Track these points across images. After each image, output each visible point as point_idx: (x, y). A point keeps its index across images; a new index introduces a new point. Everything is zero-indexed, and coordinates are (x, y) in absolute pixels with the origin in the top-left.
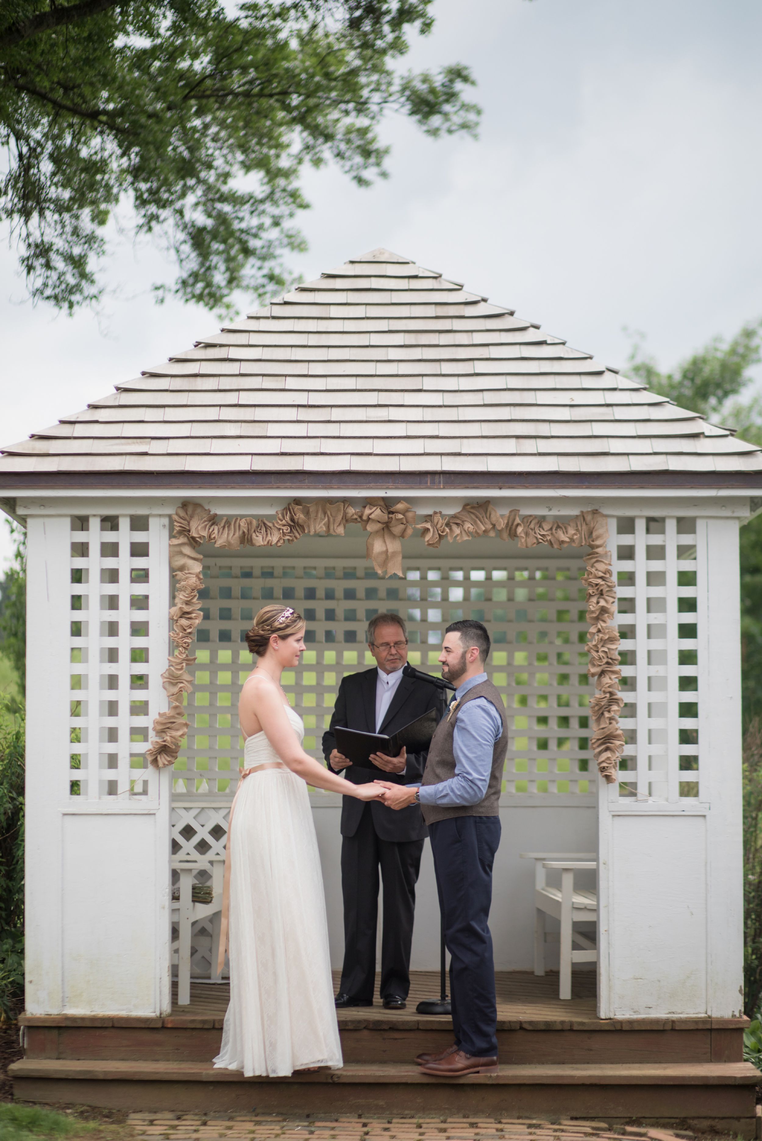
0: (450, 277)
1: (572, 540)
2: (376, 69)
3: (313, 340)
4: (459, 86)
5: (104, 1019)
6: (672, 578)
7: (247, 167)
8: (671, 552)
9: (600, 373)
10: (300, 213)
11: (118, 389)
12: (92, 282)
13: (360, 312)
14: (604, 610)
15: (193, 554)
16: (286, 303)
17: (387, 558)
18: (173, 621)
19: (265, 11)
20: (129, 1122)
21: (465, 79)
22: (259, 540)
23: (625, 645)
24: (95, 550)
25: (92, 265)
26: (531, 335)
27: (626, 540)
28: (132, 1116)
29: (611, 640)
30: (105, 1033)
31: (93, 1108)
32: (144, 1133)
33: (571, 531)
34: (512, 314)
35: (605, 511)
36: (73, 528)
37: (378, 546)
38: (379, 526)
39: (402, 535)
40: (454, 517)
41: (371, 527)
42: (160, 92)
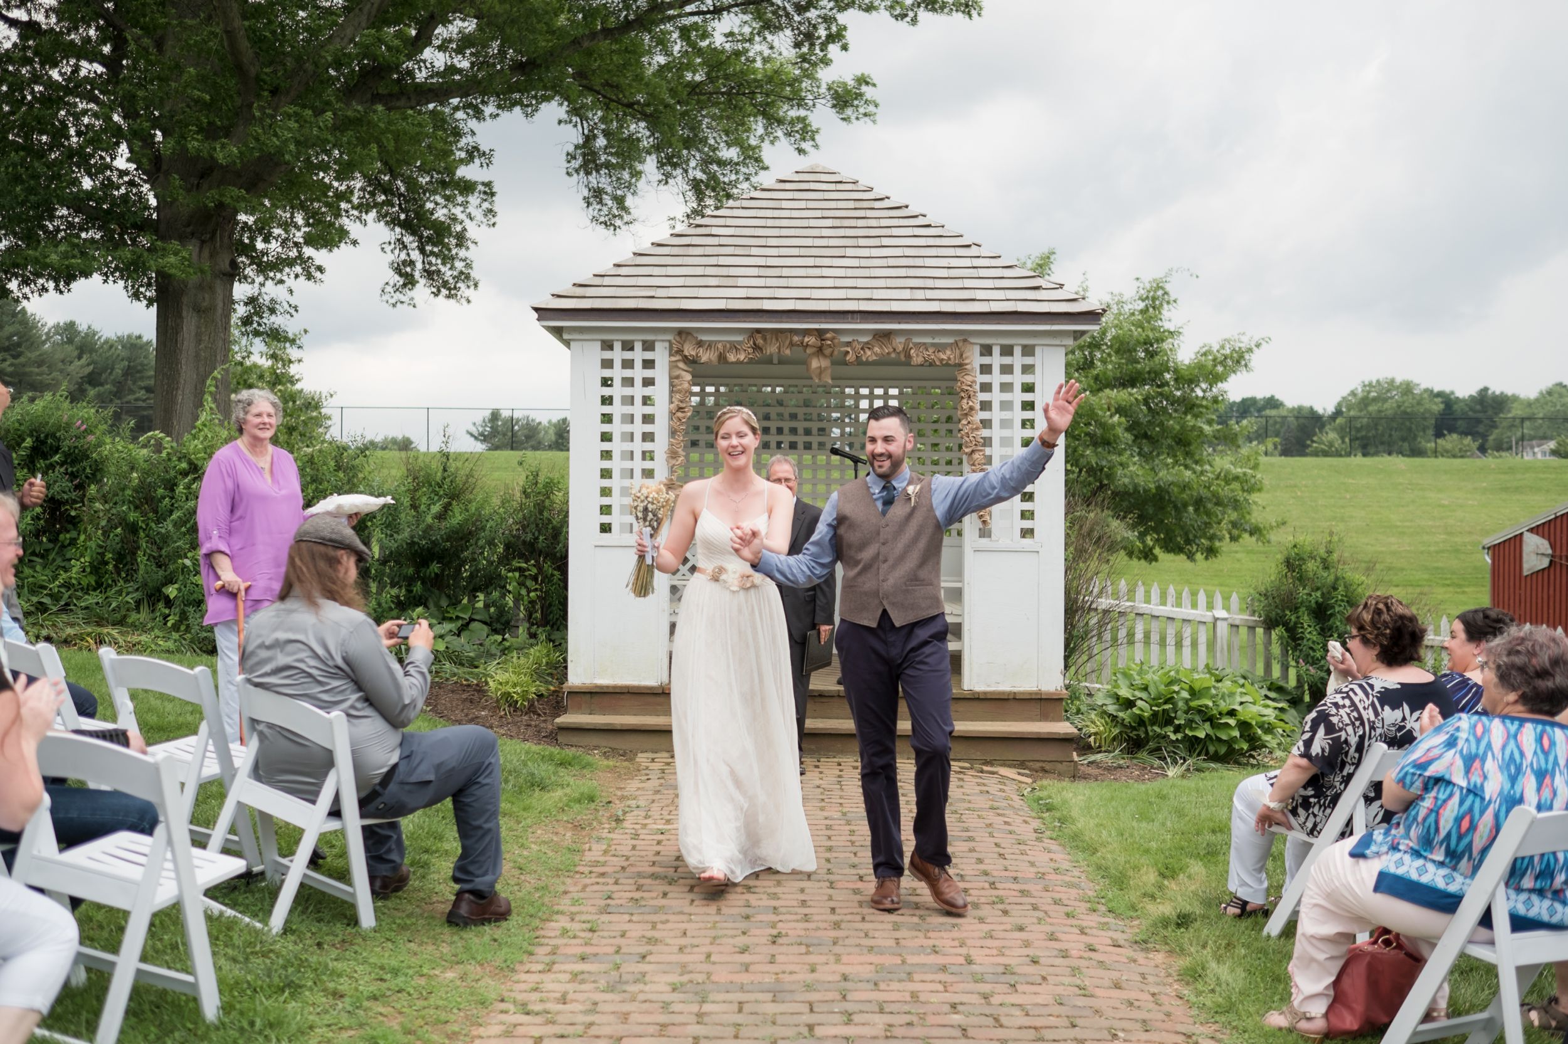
0: (864, 183)
1: (949, 359)
2: (810, 77)
3: (770, 223)
4: (864, 88)
5: (621, 687)
6: (1018, 387)
7: (729, 145)
8: (1017, 369)
9: (969, 246)
10: (762, 172)
11: (635, 254)
12: (630, 213)
13: (802, 204)
14: (971, 409)
15: (685, 368)
16: (752, 198)
17: (821, 371)
18: (672, 414)
19: (740, 38)
20: (637, 760)
21: (867, 83)
22: (732, 358)
23: (985, 433)
24: (617, 364)
25: (629, 201)
26: (921, 221)
27: (986, 360)
28: (640, 755)
29: (977, 429)
30: (622, 697)
31: (613, 749)
32: (647, 768)
33: (948, 352)
34: (907, 207)
35: (972, 340)
36: (603, 349)
37: (815, 363)
38: (814, 350)
39: (831, 355)
40: (867, 343)
41: (809, 351)
42: (673, 92)
